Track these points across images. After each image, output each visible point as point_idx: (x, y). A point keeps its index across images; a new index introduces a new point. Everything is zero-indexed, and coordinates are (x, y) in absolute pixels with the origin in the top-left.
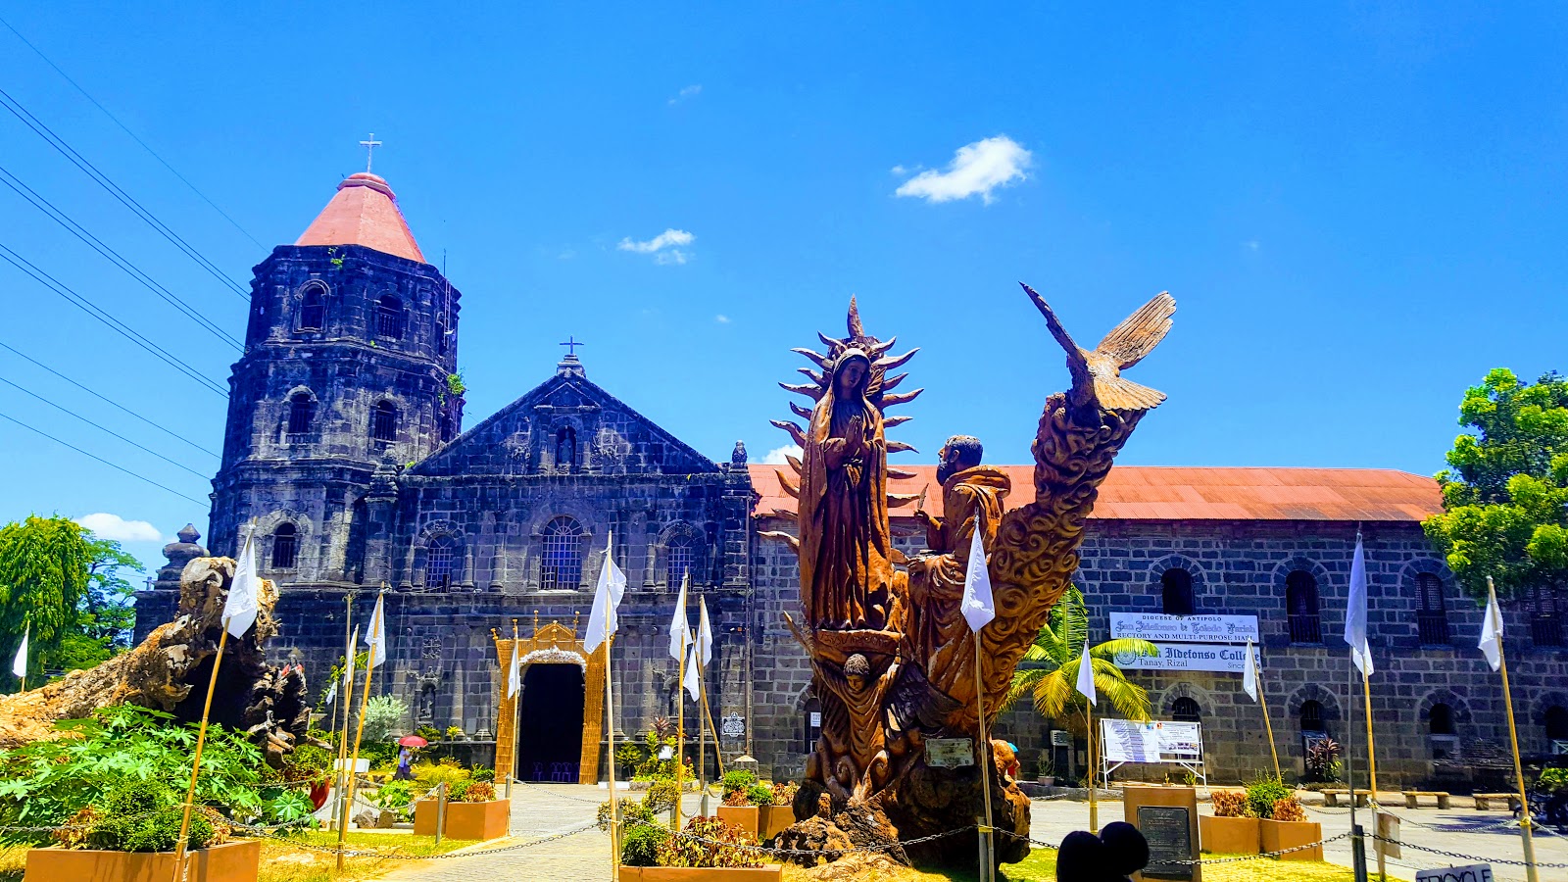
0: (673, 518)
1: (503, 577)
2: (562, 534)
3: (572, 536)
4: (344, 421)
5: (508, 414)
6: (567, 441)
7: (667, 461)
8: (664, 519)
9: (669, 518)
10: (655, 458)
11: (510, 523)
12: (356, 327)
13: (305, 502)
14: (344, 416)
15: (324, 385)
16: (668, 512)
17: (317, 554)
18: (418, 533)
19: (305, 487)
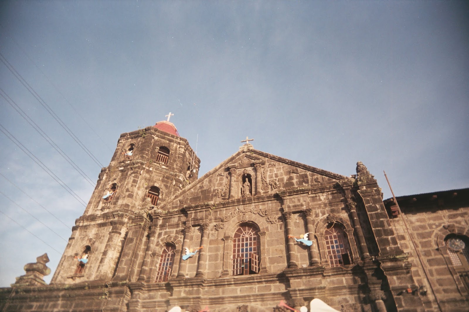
0: (324, 214)
1: (205, 268)
2: (247, 236)
3: (253, 237)
4: (130, 193)
5: (212, 174)
6: (247, 183)
7: (312, 181)
8: (317, 215)
9: (320, 215)
10: (304, 181)
11: (211, 232)
12: (145, 156)
13: (101, 234)
14: (130, 190)
15: (125, 179)
16: (318, 211)
17: (98, 264)
18: (155, 244)
19: (103, 226)
